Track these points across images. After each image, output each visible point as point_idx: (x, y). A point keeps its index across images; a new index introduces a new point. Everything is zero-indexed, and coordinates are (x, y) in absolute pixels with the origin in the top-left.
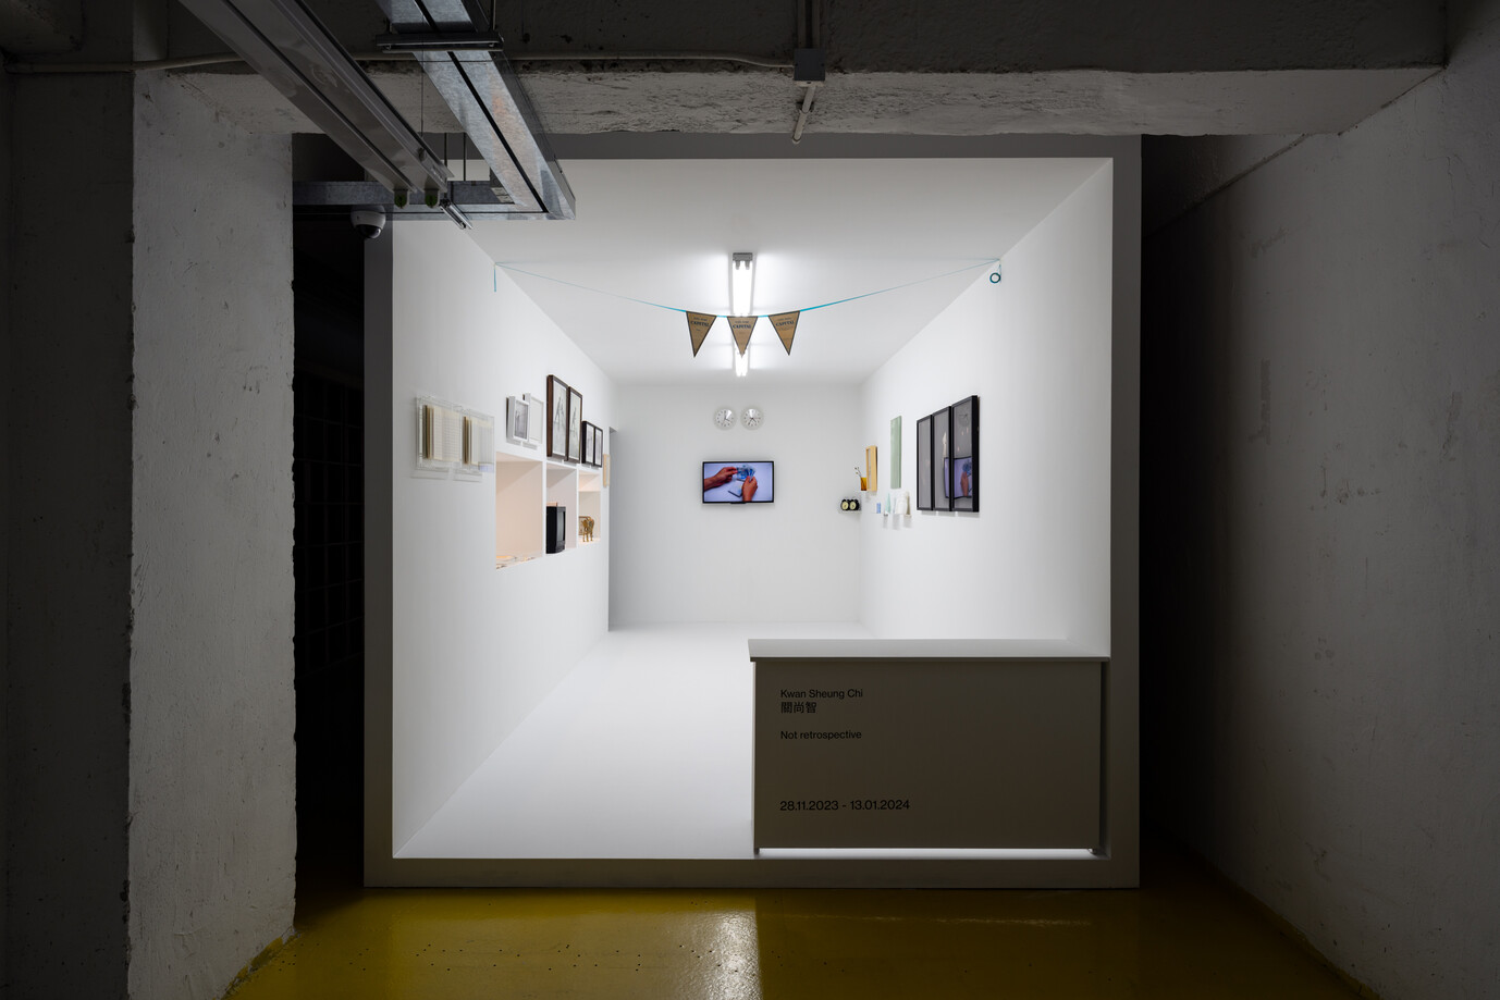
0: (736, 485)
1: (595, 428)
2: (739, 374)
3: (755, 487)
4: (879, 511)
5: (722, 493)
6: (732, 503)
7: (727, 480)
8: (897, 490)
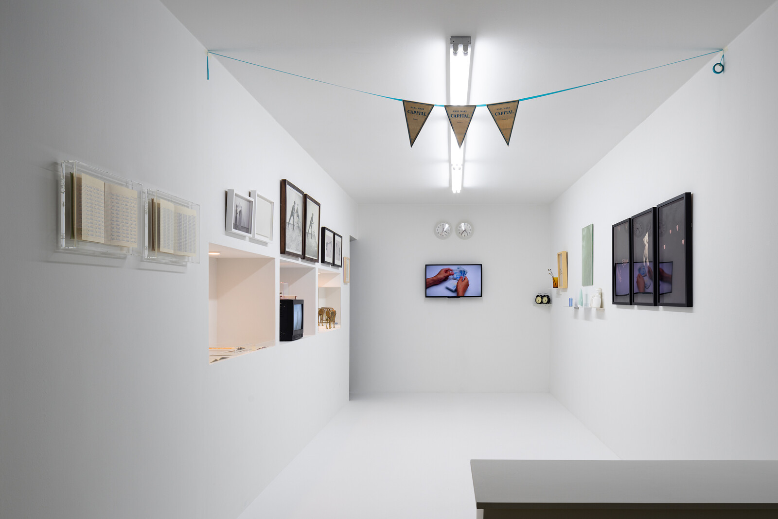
0: (452, 284)
1: (334, 234)
2: (454, 192)
3: (467, 285)
4: (571, 305)
5: (440, 290)
6: (449, 297)
7: (446, 279)
8: (590, 287)
